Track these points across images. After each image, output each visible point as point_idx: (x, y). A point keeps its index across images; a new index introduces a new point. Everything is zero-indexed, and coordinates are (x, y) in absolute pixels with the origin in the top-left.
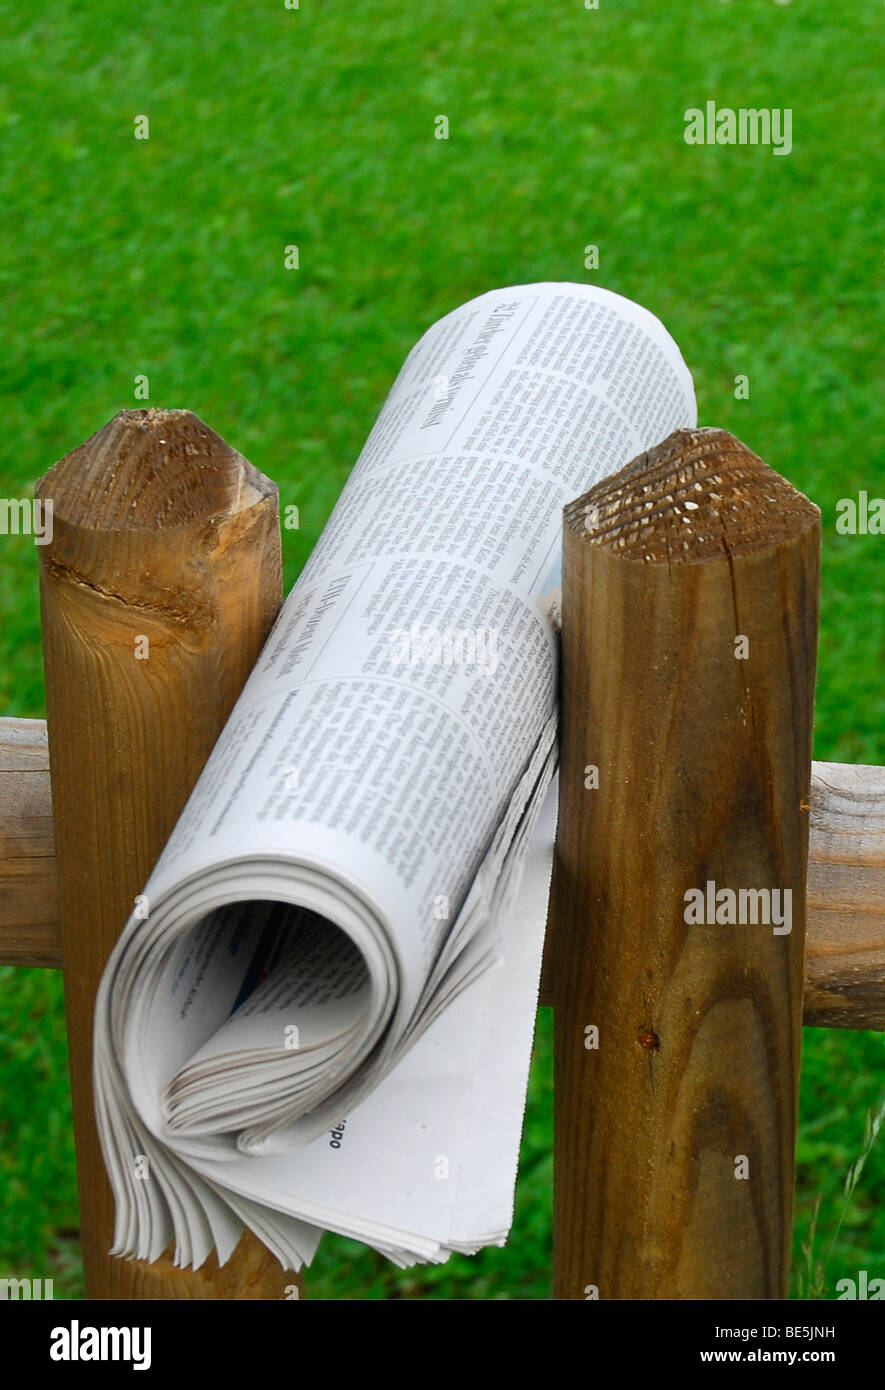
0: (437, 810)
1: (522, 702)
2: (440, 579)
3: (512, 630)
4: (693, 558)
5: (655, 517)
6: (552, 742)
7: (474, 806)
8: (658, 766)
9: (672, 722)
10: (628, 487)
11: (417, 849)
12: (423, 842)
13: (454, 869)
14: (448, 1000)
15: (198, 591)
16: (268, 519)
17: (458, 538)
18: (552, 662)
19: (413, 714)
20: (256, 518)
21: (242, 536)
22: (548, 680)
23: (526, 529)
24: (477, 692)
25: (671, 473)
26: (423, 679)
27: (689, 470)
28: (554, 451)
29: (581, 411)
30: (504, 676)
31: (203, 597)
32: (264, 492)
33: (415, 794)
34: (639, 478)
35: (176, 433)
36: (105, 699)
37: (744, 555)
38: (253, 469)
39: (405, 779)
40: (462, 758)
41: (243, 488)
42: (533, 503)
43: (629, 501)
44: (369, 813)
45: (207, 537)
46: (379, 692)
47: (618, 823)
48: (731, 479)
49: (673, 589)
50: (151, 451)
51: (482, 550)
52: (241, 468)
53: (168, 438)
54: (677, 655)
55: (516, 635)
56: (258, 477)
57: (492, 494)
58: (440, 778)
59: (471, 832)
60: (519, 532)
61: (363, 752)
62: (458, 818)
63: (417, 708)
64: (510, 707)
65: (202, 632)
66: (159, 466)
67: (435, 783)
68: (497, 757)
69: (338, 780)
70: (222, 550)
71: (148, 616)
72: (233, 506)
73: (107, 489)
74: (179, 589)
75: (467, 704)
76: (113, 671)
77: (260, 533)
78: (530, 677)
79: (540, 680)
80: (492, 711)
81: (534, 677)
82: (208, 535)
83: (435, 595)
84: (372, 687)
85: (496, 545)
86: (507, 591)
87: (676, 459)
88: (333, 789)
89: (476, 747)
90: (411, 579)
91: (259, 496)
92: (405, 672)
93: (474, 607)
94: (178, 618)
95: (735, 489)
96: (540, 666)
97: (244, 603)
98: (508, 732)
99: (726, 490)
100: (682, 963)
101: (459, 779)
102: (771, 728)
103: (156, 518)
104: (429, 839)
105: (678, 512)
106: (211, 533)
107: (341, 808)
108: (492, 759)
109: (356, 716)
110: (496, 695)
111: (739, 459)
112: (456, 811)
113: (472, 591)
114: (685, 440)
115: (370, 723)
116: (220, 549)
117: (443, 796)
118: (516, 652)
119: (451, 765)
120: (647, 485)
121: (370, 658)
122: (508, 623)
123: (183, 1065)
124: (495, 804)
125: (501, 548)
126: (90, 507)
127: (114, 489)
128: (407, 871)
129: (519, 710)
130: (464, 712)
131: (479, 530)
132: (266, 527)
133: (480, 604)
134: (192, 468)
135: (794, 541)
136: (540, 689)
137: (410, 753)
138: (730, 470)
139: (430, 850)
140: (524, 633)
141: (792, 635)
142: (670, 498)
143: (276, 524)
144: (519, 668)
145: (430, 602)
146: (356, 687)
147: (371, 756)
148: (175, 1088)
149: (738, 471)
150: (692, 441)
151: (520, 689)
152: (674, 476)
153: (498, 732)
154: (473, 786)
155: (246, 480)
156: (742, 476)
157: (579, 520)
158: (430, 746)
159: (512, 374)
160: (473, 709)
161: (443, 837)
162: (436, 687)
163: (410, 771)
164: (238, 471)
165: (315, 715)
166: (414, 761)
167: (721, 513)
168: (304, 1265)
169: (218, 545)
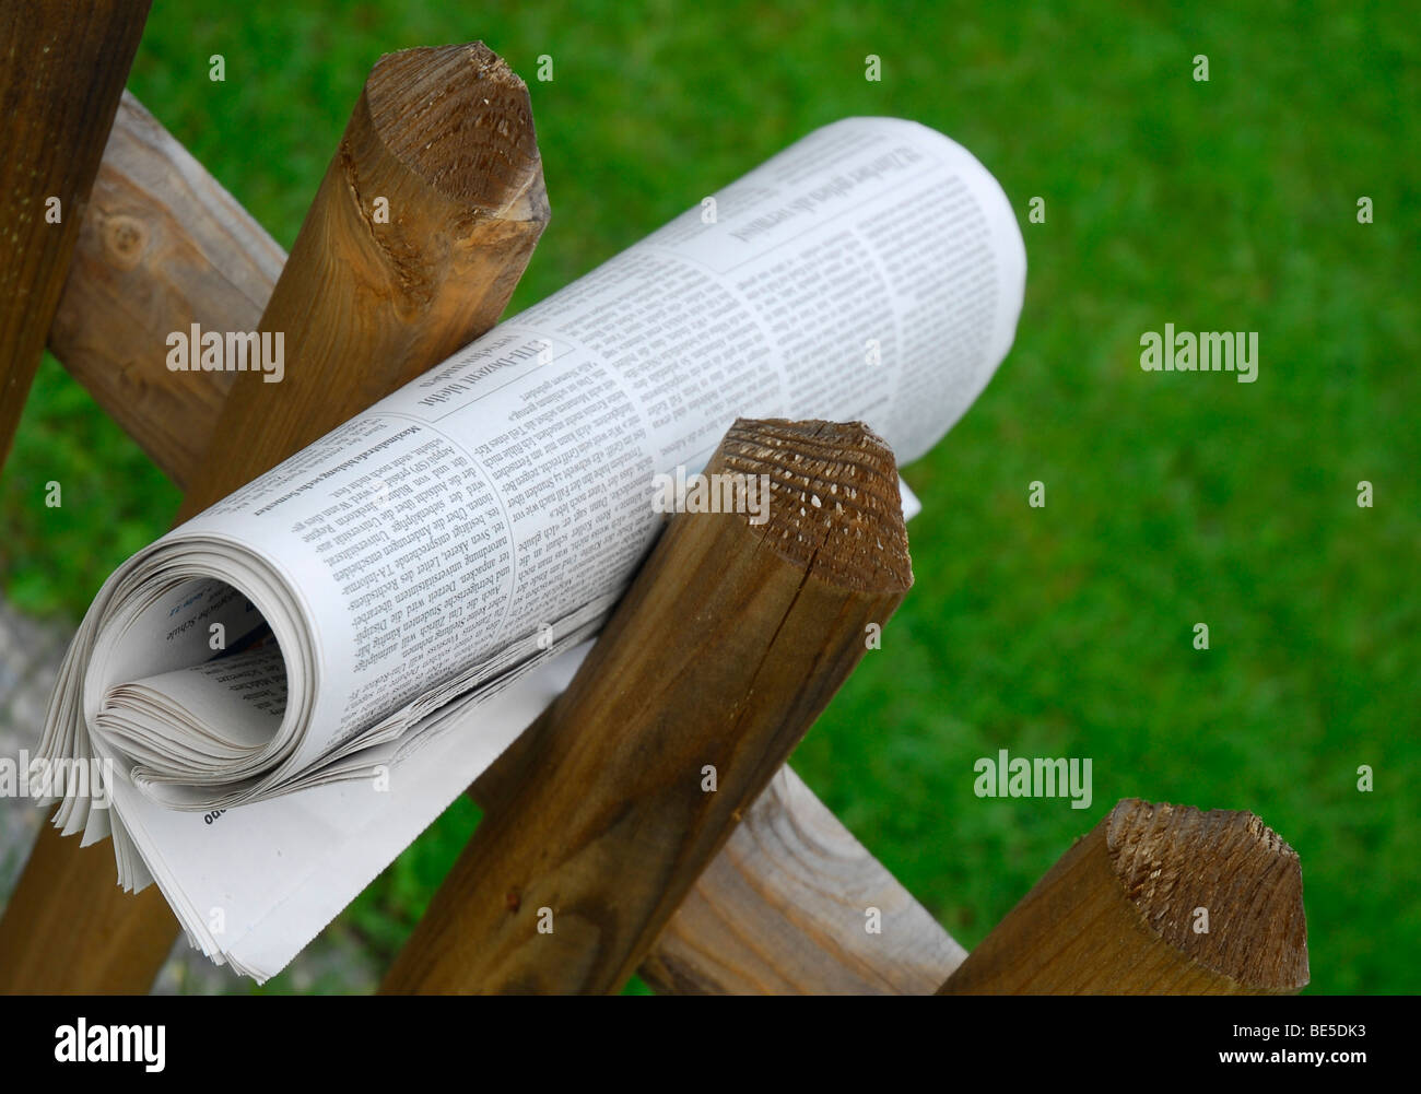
0: (431, 619)
1: (585, 567)
2: (606, 407)
3: (624, 497)
4: (783, 550)
5: (784, 488)
6: (596, 615)
7: (468, 635)
8: (649, 700)
9: (682, 673)
10: (788, 443)
11: (389, 643)
12: (398, 640)
13: (413, 677)
14: (330, 779)
15: (432, 267)
16: (523, 241)
17: (652, 377)
18: (643, 546)
19: (480, 520)
20: (514, 234)
21: (492, 243)
22: (626, 560)
23: (717, 408)
24: (547, 536)
25: (825, 459)
26: (513, 494)
27: (839, 467)
28: (806, 344)
29: (866, 318)
30: (584, 535)
31: (432, 275)
32: (535, 214)
33: (424, 594)
34: (802, 442)
35: (503, 101)
36: (314, 307)
37: (821, 579)
38: (542, 184)
39: (426, 575)
40: (489, 587)
41: (521, 197)
42: (744, 386)
43: (778, 457)
44: (374, 586)
45: (464, 223)
46: (471, 480)
47: (598, 720)
48: (864, 502)
49: (750, 564)
50: (472, 104)
51: (664, 403)
52: (532, 176)
53: (493, 101)
54: (719, 621)
55: (623, 505)
56: (540, 195)
57: (718, 352)
58: (455, 593)
59: (451, 655)
60: (707, 406)
61: (413, 528)
62: (446, 637)
63: (486, 518)
64: (568, 567)
65: (413, 306)
66: (469, 122)
67: (448, 595)
68: (523, 604)
69: (375, 539)
70: (470, 244)
71: (382, 260)
72: (501, 209)
73: (419, 112)
74: (418, 253)
75: (530, 542)
76: (333, 287)
77: (510, 249)
78: (608, 550)
79: (617, 558)
80: (549, 560)
81: (612, 552)
82: (466, 222)
83: (588, 420)
84: (470, 472)
85: (678, 406)
86: (650, 458)
87: (838, 449)
88: (364, 545)
89: (508, 585)
90: (584, 389)
91: (528, 214)
92: (505, 477)
93: (610, 454)
94: (402, 279)
95: (860, 514)
96: (625, 545)
97: (461, 305)
98: (550, 588)
99: (852, 508)
100: (568, 866)
101: (472, 604)
102: (749, 736)
103: (436, 174)
104: (406, 640)
105: (803, 499)
106: (469, 222)
107: (357, 567)
108: (515, 603)
109: (434, 491)
110: (563, 548)
111: (884, 489)
112: (448, 630)
113: (620, 438)
114: (857, 438)
115: (441, 504)
116: (468, 242)
117: (446, 611)
118: (611, 520)
119: (474, 588)
120: (801, 454)
121: (490, 443)
122: (626, 489)
123: (135, 680)
124: (493, 642)
125: (680, 412)
126: (397, 120)
127: (424, 117)
128: (367, 656)
129: (574, 574)
130: (523, 547)
131: (677, 381)
132: (518, 247)
133: (618, 454)
134: (493, 147)
135: (869, 596)
136: (612, 565)
137: (448, 555)
138: (869, 493)
139: (399, 651)
140: (633, 506)
141: (816, 672)
142: (807, 481)
143: (529, 250)
144: (602, 537)
145: (580, 423)
146: (459, 462)
147: (416, 536)
148: (119, 693)
149: (874, 499)
150: (860, 443)
151: (590, 555)
152: (825, 463)
153: (539, 583)
154: (479, 618)
155: (528, 192)
156: (874, 506)
157: (736, 441)
158: (469, 559)
159: (845, 235)
160: (532, 549)
161: (421, 646)
162: (517, 508)
163: (435, 571)
164: (526, 179)
165: (409, 464)
166: (446, 565)
167: (833, 527)
168: (132, 890)
169: (469, 236)
